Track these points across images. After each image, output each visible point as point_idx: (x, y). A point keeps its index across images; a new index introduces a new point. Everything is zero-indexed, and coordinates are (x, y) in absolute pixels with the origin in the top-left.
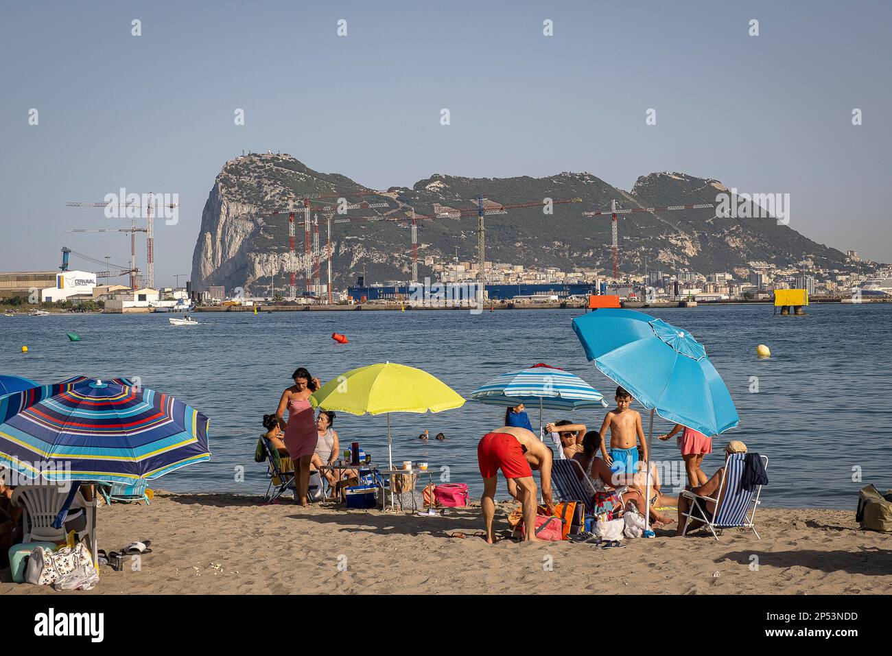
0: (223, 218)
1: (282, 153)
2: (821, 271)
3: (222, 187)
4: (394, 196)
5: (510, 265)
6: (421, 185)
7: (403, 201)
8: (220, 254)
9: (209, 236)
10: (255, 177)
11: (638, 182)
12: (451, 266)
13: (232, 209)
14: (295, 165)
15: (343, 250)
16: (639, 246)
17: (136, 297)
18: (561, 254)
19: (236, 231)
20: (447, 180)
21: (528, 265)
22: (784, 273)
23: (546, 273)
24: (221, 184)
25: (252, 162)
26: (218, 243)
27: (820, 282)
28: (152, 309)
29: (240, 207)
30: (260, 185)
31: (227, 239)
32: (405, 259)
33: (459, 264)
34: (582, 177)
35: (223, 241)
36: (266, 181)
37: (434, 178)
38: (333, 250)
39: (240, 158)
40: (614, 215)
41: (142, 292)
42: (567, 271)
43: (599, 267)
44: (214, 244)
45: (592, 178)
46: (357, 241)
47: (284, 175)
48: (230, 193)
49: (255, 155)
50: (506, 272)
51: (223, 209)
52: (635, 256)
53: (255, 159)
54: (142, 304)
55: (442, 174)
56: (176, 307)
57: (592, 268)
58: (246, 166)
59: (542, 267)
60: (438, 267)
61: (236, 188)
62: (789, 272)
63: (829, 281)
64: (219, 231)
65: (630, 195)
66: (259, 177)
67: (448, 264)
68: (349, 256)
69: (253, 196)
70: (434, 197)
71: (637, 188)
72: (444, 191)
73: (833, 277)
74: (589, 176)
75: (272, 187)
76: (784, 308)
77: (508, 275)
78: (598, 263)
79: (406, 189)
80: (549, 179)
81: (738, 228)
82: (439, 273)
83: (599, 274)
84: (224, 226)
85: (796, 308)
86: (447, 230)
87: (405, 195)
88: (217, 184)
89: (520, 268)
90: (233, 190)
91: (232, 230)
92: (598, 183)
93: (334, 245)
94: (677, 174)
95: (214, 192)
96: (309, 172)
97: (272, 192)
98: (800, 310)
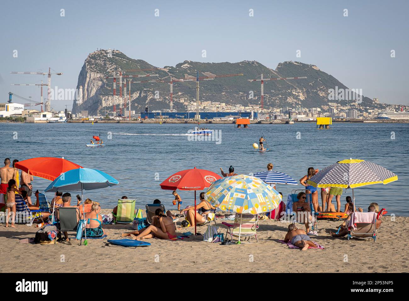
0: (88, 79)
1: (115, 50)
2: (361, 108)
3: (88, 65)
4: (166, 70)
5: (219, 103)
6: (179, 65)
7: (171, 73)
8: (86, 96)
9: (81, 87)
10: (103, 61)
11: (279, 65)
12: (192, 103)
13: (92, 75)
14: (122, 55)
15: (143, 95)
16: (278, 95)
17: (42, 116)
18: (243, 98)
19: (94, 85)
20: (191, 63)
21: (227, 103)
22: (344, 108)
23: (236, 107)
24: (87, 63)
25: (102, 53)
26: (86, 91)
27: (361, 112)
28: (48, 121)
29: (96, 74)
30: (105, 64)
31: (90, 89)
32: (171, 99)
33: (195, 102)
34: (253, 63)
35: (88, 90)
36: (108, 63)
37: (185, 62)
38: (138, 95)
39: (96, 52)
40: (262, 81)
41: (44, 113)
42: (245, 106)
44: (83, 91)
45: (258, 63)
46: (149, 91)
47: (116, 60)
48: (91, 68)
49: (103, 50)
50: (217, 106)
51: (88, 75)
52: (276, 99)
53: (103, 52)
54: (45, 119)
55: (189, 60)
56: (59, 121)
57: (257, 104)
58: (99, 55)
59: (234, 104)
60: (186, 103)
61: (94, 66)
62: (346, 108)
63: (365, 112)
64: (86, 85)
65: (275, 71)
66: (105, 61)
68: (146, 98)
69: (102, 69)
70: (185, 71)
71: (278, 68)
72: (189, 68)
73: (366, 110)
74: (256, 62)
75: (110, 65)
76: (321, 125)
77: (218, 107)
78: (259, 103)
79: (172, 67)
80: (238, 64)
81: (324, 87)
82: (187, 106)
83: (260, 107)
84: (88, 83)
85: (326, 125)
86: (190, 86)
87: (172, 70)
88: (85, 64)
89: (224, 104)
90: (93, 66)
91: (92, 85)
92: (260, 66)
93: (139, 92)
94: (296, 62)
95: (84, 67)
96: (128, 59)
97: (110, 68)
98: (328, 126)
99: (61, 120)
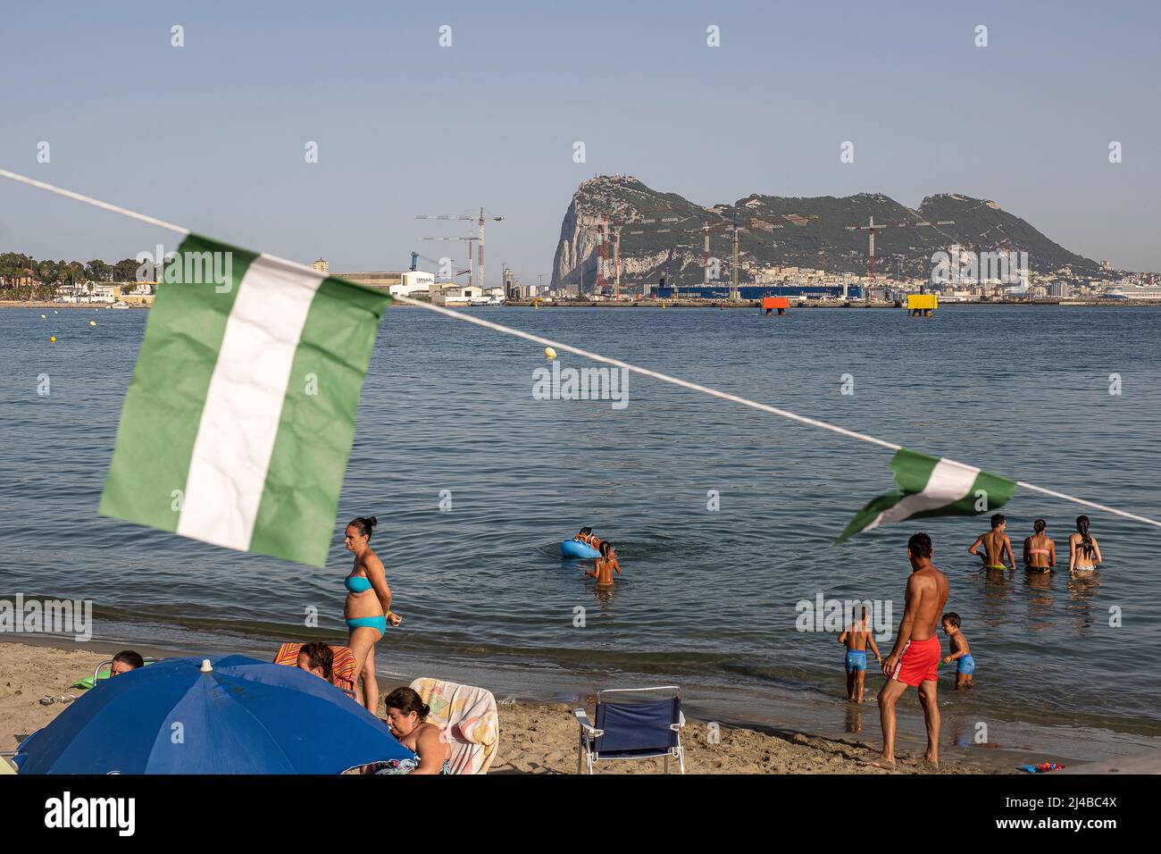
0: (578, 229)
1: (627, 176)
2: (1077, 278)
3: (578, 204)
4: (719, 212)
5: (813, 270)
6: (741, 203)
7: (726, 216)
8: (575, 258)
9: (566, 243)
10: (605, 196)
11: (924, 201)
12: (764, 270)
13: (584, 221)
14: (638, 186)
15: (675, 256)
16: (922, 255)
17: (463, 293)
18: (857, 261)
19: (588, 240)
20: (764, 198)
21: (828, 270)
22: (1045, 279)
23: (843, 277)
24: (577, 201)
25: (603, 183)
26: (574, 249)
27: (1076, 287)
28: (470, 303)
29: (592, 220)
30: (609, 202)
31: (582, 246)
32: (726, 264)
33: (769, 268)
34: (876, 197)
35: (578, 248)
36: (614, 199)
37: (752, 197)
38: (667, 256)
39: (593, 180)
41: (468, 289)
42: (861, 274)
43: (887, 272)
44: (570, 250)
45: (884, 197)
46: (688, 249)
47: (629, 194)
48: (585, 208)
49: (605, 177)
50: (810, 275)
51: (579, 222)
52: (919, 263)
53: (605, 180)
54: (467, 299)
55: (759, 194)
57: (882, 273)
58: (597, 186)
59: (840, 272)
60: (753, 271)
61: (589, 205)
62: (1050, 278)
63: (1083, 287)
64: (575, 240)
65: (916, 212)
66: (608, 195)
67: (761, 268)
68: (680, 261)
69: (603, 209)
70: (752, 213)
71: (923, 207)
72: (760, 208)
73: (1087, 283)
74: (883, 196)
75: (618, 204)
77: (811, 278)
78: (887, 269)
79: (728, 206)
80: (849, 199)
81: (1007, 241)
82: (754, 276)
83: (887, 278)
84: (579, 235)
86: (761, 240)
87: (729, 211)
88: (574, 201)
89: (821, 273)
90: (586, 206)
91: (585, 240)
92: (890, 202)
93: (668, 252)
94: (957, 196)
95: (572, 207)
96: (653, 193)
97: (618, 207)
99: (493, 302)
